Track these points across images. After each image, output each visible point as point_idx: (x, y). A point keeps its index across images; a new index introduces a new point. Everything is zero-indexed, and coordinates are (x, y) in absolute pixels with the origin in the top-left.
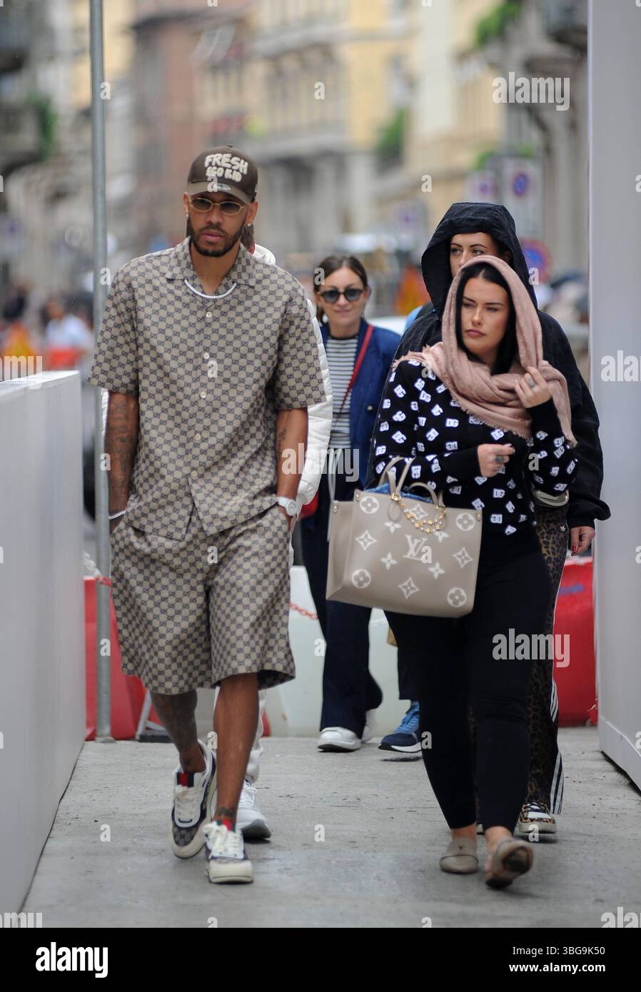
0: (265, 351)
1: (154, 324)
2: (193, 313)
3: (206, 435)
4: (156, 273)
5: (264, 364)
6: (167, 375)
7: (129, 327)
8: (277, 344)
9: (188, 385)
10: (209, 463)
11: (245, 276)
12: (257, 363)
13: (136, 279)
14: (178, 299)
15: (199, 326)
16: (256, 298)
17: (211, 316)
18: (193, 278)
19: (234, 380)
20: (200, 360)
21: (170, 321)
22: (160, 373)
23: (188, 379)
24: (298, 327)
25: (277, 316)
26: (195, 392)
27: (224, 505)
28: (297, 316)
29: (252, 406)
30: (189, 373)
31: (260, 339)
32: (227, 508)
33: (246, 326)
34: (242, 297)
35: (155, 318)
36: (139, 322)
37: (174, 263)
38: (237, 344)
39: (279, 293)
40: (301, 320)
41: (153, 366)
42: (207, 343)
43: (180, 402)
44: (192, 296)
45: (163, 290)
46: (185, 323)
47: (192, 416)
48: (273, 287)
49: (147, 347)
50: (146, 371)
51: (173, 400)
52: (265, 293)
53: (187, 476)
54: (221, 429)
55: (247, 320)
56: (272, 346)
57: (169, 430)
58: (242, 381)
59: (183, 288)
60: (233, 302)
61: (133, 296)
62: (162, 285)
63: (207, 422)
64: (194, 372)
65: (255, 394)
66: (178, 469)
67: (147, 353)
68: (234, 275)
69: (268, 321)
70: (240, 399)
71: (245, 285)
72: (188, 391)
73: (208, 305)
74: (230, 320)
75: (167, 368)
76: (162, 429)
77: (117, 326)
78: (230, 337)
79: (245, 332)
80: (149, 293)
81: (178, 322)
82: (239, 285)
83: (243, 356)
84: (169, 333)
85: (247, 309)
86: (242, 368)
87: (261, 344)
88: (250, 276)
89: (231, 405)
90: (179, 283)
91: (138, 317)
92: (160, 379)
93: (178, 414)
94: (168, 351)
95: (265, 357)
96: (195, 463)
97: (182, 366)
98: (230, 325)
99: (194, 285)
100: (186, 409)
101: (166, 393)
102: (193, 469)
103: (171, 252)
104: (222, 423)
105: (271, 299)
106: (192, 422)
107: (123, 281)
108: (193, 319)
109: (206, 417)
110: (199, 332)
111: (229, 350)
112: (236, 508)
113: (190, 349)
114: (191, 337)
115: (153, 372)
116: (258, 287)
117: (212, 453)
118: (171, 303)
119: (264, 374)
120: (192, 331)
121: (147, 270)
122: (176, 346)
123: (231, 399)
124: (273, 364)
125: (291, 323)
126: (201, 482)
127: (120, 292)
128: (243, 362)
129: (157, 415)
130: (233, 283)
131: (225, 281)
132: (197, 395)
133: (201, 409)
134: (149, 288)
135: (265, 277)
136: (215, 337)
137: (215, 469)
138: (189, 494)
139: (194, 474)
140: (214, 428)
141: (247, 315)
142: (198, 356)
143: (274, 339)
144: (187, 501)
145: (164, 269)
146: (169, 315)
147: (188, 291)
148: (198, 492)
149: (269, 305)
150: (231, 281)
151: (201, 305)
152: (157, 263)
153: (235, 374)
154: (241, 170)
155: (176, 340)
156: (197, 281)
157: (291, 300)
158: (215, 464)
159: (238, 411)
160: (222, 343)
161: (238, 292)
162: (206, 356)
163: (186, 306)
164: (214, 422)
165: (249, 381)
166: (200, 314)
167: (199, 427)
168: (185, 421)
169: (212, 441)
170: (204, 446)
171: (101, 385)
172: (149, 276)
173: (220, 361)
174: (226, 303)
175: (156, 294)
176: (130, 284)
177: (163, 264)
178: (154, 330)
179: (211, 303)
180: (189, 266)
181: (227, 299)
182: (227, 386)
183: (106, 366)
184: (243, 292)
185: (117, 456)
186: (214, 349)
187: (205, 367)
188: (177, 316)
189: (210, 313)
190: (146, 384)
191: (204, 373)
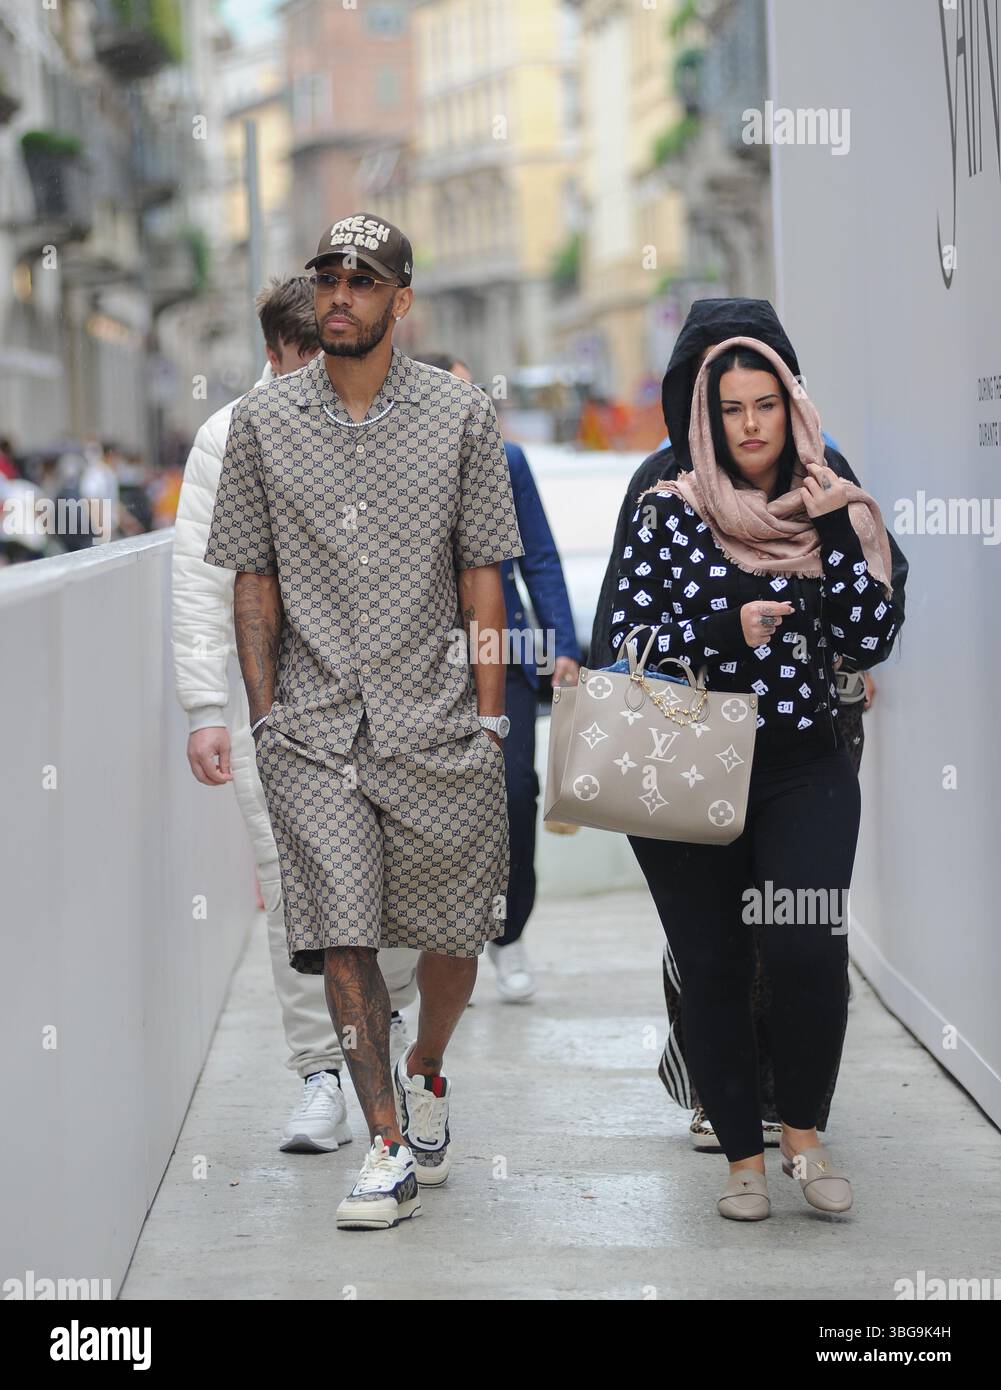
0: (443, 490)
1: (288, 471)
2: (339, 449)
3: (375, 613)
4: (284, 402)
5: (443, 507)
6: (312, 538)
7: (251, 482)
8: (457, 479)
9: (342, 548)
10: (385, 653)
11: (404, 390)
12: (434, 507)
13: (256, 413)
14: (317, 432)
15: (348, 466)
16: (423, 419)
17: (363, 450)
18: (334, 402)
19: (405, 534)
21: (308, 464)
22: (304, 538)
23: (342, 541)
24: (479, 453)
25: (455, 439)
26: (352, 557)
28: (480, 438)
29: (433, 567)
30: (341, 532)
31: (433, 473)
33: (412, 459)
34: (403, 418)
35: (288, 463)
36: (267, 472)
37: (307, 384)
38: (402, 484)
39: (455, 408)
41: (293, 529)
42: (361, 488)
43: (334, 573)
44: (335, 426)
45: (295, 424)
46: (328, 465)
47: (352, 591)
48: (446, 402)
49: (281, 504)
50: (284, 537)
51: (325, 572)
52: (434, 411)
53: (357, 671)
54: (395, 603)
55: (412, 451)
56: (452, 481)
57: (326, 614)
58: (416, 534)
59: (322, 417)
60: (392, 428)
61: (255, 437)
62: (293, 417)
63: (374, 596)
65: (435, 549)
67: (282, 512)
68: (389, 391)
69: (443, 449)
70: (415, 559)
71: (406, 402)
72: (343, 556)
73: (358, 435)
74: (390, 453)
75: (312, 530)
76: (317, 612)
77: (234, 482)
78: (393, 476)
79: (412, 467)
81: (318, 464)
82: (397, 402)
83: (413, 500)
84: (308, 480)
85: (413, 435)
86: (414, 517)
87: (436, 480)
88: (412, 389)
89: (405, 569)
90: (315, 411)
91: (265, 465)
92: (304, 546)
93: (334, 590)
94: (311, 505)
95: (444, 498)
96: (365, 654)
97: (331, 523)
98: (391, 460)
99: (336, 412)
100: (344, 582)
101: (315, 563)
102: (364, 662)
103: (301, 372)
104: (395, 594)
105: (444, 417)
106: (354, 598)
107: (239, 418)
108: (339, 458)
109: (372, 590)
110: (349, 474)
113: (341, 499)
114: (339, 482)
115: (294, 537)
116: (424, 404)
117: (386, 638)
118: (306, 440)
119: (444, 522)
120: (339, 474)
121: (272, 400)
122: (320, 497)
123: (404, 560)
124: (456, 507)
125: (473, 448)
126: (376, 680)
127: (236, 434)
128: (414, 508)
129: (306, 596)
130: (389, 401)
131: (377, 400)
132: (355, 561)
133: (363, 580)
134: (275, 423)
135: (434, 389)
136: (372, 478)
138: (359, 698)
139: (366, 669)
140: (384, 604)
141: (413, 443)
143: (453, 472)
144: (356, 706)
145: (294, 395)
146: (307, 455)
147: (329, 420)
148: (372, 695)
149: (441, 427)
150: (385, 398)
151: (348, 437)
152: (284, 388)
153: (404, 526)
154: (378, 236)
155: (319, 489)
156: (340, 405)
157: (470, 417)
158: (396, 653)
160: (382, 486)
161: (396, 413)
162: (363, 506)
163: (328, 440)
164: (384, 595)
165: (426, 532)
166: (348, 449)
167: (364, 604)
168: (344, 598)
169: (385, 621)
170: (374, 629)
171: (219, 563)
172: (274, 407)
173: (383, 511)
174: (382, 429)
175: (285, 431)
176: (249, 422)
177: (293, 388)
178: (288, 479)
179: (361, 433)
180: (326, 387)
181: (382, 423)
182: (395, 544)
183: (224, 538)
184: (402, 412)
185: (250, 649)
186: (372, 495)
187: (363, 521)
188: (317, 456)
189: (362, 446)
190: (285, 555)
191: (362, 529)
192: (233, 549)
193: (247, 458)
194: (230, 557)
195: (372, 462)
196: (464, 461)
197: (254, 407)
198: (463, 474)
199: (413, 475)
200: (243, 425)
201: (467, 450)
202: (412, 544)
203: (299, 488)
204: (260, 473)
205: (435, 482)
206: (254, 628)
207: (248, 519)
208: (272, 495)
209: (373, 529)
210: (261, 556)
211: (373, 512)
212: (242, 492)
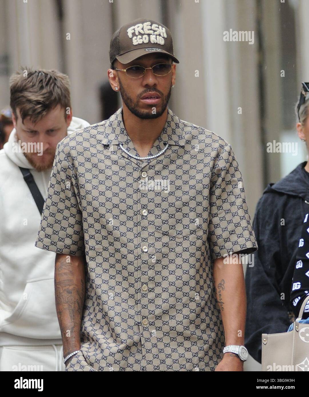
0: (199, 204)
1: (95, 187)
2: (130, 174)
3: (151, 285)
4: (93, 141)
5: (199, 215)
6: (110, 233)
7: (69, 194)
8: (208, 197)
9: (131, 241)
10: (158, 311)
11: (175, 138)
12: (192, 215)
13: (74, 148)
14: (115, 162)
15: (135, 186)
16: (186, 157)
17: (146, 176)
18: (127, 142)
19: (173, 233)
21: (109, 183)
22: (104, 232)
23: (130, 235)
24: (223, 180)
25: (207, 170)
26: (137, 247)
30: (130, 230)
31: (192, 193)
33: (179, 182)
34: (173, 156)
35: (95, 182)
36: (80, 188)
38: (172, 199)
39: (208, 151)
41: (97, 226)
42: (144, 201)
43: (124, 257)
44: (128, 158)
45: (100, 156)
46: (122, 184)
47: (137, 269)
48: (202, 146)
49: (90, 209)
50: (92, 231)
52: (194, 152)
53: (139, 324)
54: (165, 278)
55: (179, 177)
56: (204, 198)
57: (119, 283)
58: (180, 233)
59: (119, 152)
60: (166, 162)
61: (73, 164)
62: (99, 152)
63: (151, 273)
64: (135, 228)
65: (192, 243)
66: (131, 317)
67: (90, 215)
68: (165, 137)
69: (199, 177)
70: (179, 249)
71: (176, 145)
72: (131, 246)
73: (143, 166)
75: (109, 227)
76: (112, 282)
77: (57, 193)
79: (179, 188)
80: (88, 160)
81: (116, 184)
82: (170, 145)
83: (179, 210)
84: (109, 194)
85: (179, 167)
86: (179, 221)
87: (194, 197)
88: (180, 137)
89: (172, 256)
90: (114, 148)
91: (79, 183)
92: (105, 238)
93: (125, 268)
94: (109, 211)
95: (199, 209)
96: (145, 312)
97: (123, 223)
99: (128, 149)
100: (131, 263)
101: (111, 249)
102: (144, 317)
103: (106, 122)
104: (165, 273)
105: (200, 156)
106: (137, 274)
107: (63, 152)
108: (130, 180)
109: (150, 269)
110: (136, 191)
114: (130, 196)
115: (98, 232)
116: (188, 147)
117: (159, 301)
118: (108, 167)
120: (130, 191)
121: (85, 140)
122: (116, 206)
123: (172, 250)
125: (219, 175)
128: (179, 215)
129: (106, 271)
130: (165, 144)
131: (157, 143)
132: (139, 250)
133: (144, 262)
134: (87, 155)
135: (194, 137)
136: (151, 195)
137: (166, 318)
139: (146, 322)
140: (158, 279)
141: (179, 172)
142: (137, 213)
143: (206, 192)
145: (100, 137)
146: (108, 178)
147: (123, 154)
149: (198, 162)
150: (162, 142)
151: (137, 166)
153: (172, 227)
154: (162, 34)
155: (116, 200)
156: (131, 145)
157: (218, 156)
158: (166, 312)
159: (179, 261)
160: (158, 200)
161: (169, 152)
162: (145, 212)
163: (123, 168)
164: (158, 273)
165: (187, 232)
166: (136, 175)
167: (145, 278)
168: (131, 274)
169: (158, 290)
170: (151, 295)
171: (46, 248)
172: (86, 144)
173: (158, 217)
174: (159, 162)
175: (94, 160)
176: (69, 153)
177: (99, 133)
178: (95, 193)
179: (145, 164)
180: (122, 132)
181: (159, 159)
182: (166, 239)
183: (49, 231)
184: (173, 152)
185: (66, 306)
186: (151, 206)
187: (145, 223)
188: (115, 178)
189: (146, 173)
190: (91, 243)
191: (144, 229)
192: (55, 238)
193: (67, 178)
194: (53, 243)
196: (213, 183)
197: (73, 144)
198: (211, 193)
199: (179, 193)
200: (65, 156)
201: (216, 177)
202: (177, 240)
203: (102, 199)
204: (75, 189)
205: (193, 198)
206: (69, 292)
207: (66, 218)
208: (84, 203)
209: (151, 229)
210: (74, 243)
211: (151, 217)
212: (62, 201)
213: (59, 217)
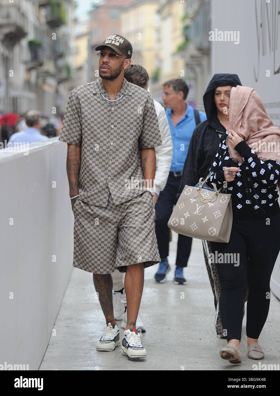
0: (138, 123)
1: (89, 114)
2: (106, 108)
3: (114, 161)
4: (88, 92)
5: (137, 129)
6: (95, 136)
7: (77, 116)
8: (142, 120)
9: (105, 140)
10: (116, 173)
11: (127, 91)
12: (135, 129)
13: (80, 94)
14: (99, 102)
15: (108, 114)
16: (133, 100)
17: (113, 109)
18: (105, 93)
19: (125, 136)
20: (110, 128)
21: (96, 112)
22: (92, 135)
23: (105, 137)
24: (151, 113)
25: (142, 108)
26: (108, 143)
27: (122, 192)
28: (151, 108)
29: (133, 147)
30: (105, 134)
31: (135, 118)
32: (123, 194)
33: (129, 113)
34: (126, 100)
36: (82, 113)
37: (96, 87)
38: (125, 121)
39: (142, 98)
40: (152, 110)
41: (89, 132)
42: (112, 121)
43: (101, 147)
44: (105, 100)
45: (92, 99)
46: (102, 113)
47: (107, 153)
48: (140, 96)
49: (86, 124)
50: (86, 135)
53: (106, 179)
54: (120, 158)
55: (129, 110)
56: (140, 121)
57: (97, 160)
58: (128, 137)
59: (101, 97)
60: (123, 103)
61: (79, 102)
62: (91, 97)
63: (114, 155)
64: (107, 134)
65: (134, 142)
66: (102, 176)
67: (86, 127)
68: (122, 91)
70: (128, 145)
71: (127, 95)
72: (105, 142)
73: (112, 104)
74: (122, 110)
75: (95, 133)
76: (94, 159)
77: (71, 115)
78: (122, 118)
79: (129, 115)
80: (86, 101)
81: (99, 112)
82: (125, 95)
83: (129, 126)
84: (96, 117)
85: (129, 105)
86: (128, 131)
88: (129, 91)
89: (124, 147)
90: (98, 95)
91: (81, 111)
92: (92, 138)
93: (101, 152)
94: (96, 125)
95: (138, 126)
96: (110, 174)
97: (102, 131)
98: (122, 113)
99: (105, 96)
100: (104, 150)
102: (109, 176)
103: (94, 82)
104: (121, 155)
106: (107, 156)
107: (74, 96)
108: (106, 111)
109: (113, 153)
110: (109, 116)
111: (122, 123)
112: (128, 194)
113: (105, 124)
114: (105, 118)
115: (89, 135)
116: (133, 96)
117: (117, 169)
118: (95, 104)
119: (137, 133)
120: (106, 116)
121: (85, 91)
122: (99, 123)
124: (141, 129)
125: (148, 111)
126: (113, 182)
127: (73, 101)
128: (128, 128)
129: (91, 154)
130: (122, 94)
131: (119, 94)
133: (111, 150)
135: (136, 92)
136: (116, 118)
137: (118, 176)
138: (107, 187)
139: (109, 178)
140: (117, 158)
141: (129, 108)
142: (109, 127)
143: (141, 118)
144: (107, 190)
145: (92, 90)
146: (96, 109)
147: (103, 98)
148: (111, 186)
149: (138, 103)
150: (121, 93)
151: (109, 104)
152: (89, 87)
154: (120, 42)
155: (99, 120)
156: (106, 94)
157: (147, 101)
158: (119, 173)
159: (127, 150)
160: (119, 121)
161: (124, 98)
162: (112, 126)
163: (103, 105)
164: (117, 155)
165: (131, 136)
166: (109, 108)
167: (111, 158)
168: (104, 155)
169: (117, 163)
170: (113, 166)
171: (64, 141)
172: (85, 93)
173: (119, 129)
174: (120, 103)
175: (89, 101)
176: (77, 97)
177: (91, 88)
178: (89, 116)
179: (113, 103)
180: (102, 88)
181: (120, 101)
182: (122, 139)
183: (67, 133)
184: (127, 98)
185: (73, 172)
186: (116, 123)
187: (112, 131)
188: (99, 110)
189: (113, 108)
190: (86, 140)
191: (112, 134)
192: (69, 137)
193: (76, 108)
194: (68, 139)
195: (116, 113)
196: (145, 115)
197: (79, 92)
198: (144, 119)
199: (129, 118)
200: (75, 98)
201: (146, 111)
202: (127, 140)
203: (92, 119)
204: (80, 113)
205: (135, 121)
206: (75, 165)
207: (75, 128)
208: (83, 121)
209: (115, 134)
210: (78, 140)
211: (115, 129)
212: (74, 119)
213: (72, 126)
